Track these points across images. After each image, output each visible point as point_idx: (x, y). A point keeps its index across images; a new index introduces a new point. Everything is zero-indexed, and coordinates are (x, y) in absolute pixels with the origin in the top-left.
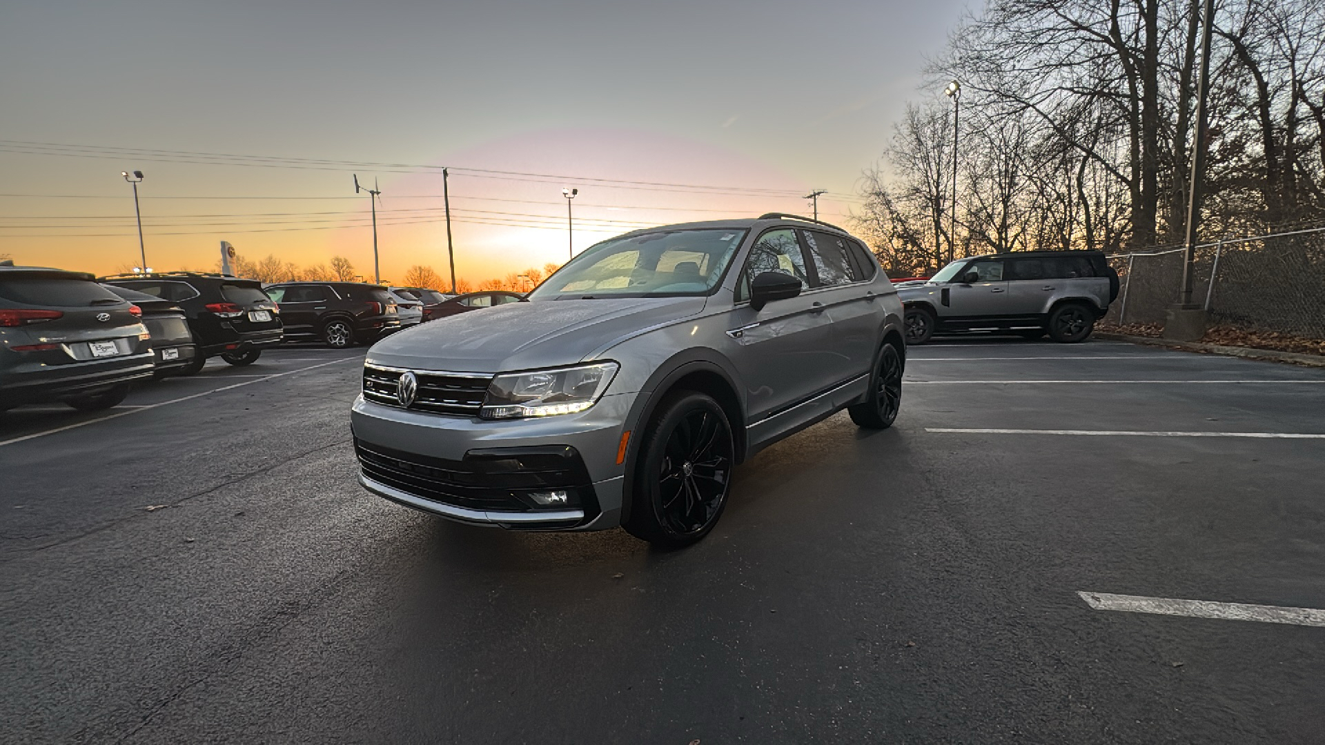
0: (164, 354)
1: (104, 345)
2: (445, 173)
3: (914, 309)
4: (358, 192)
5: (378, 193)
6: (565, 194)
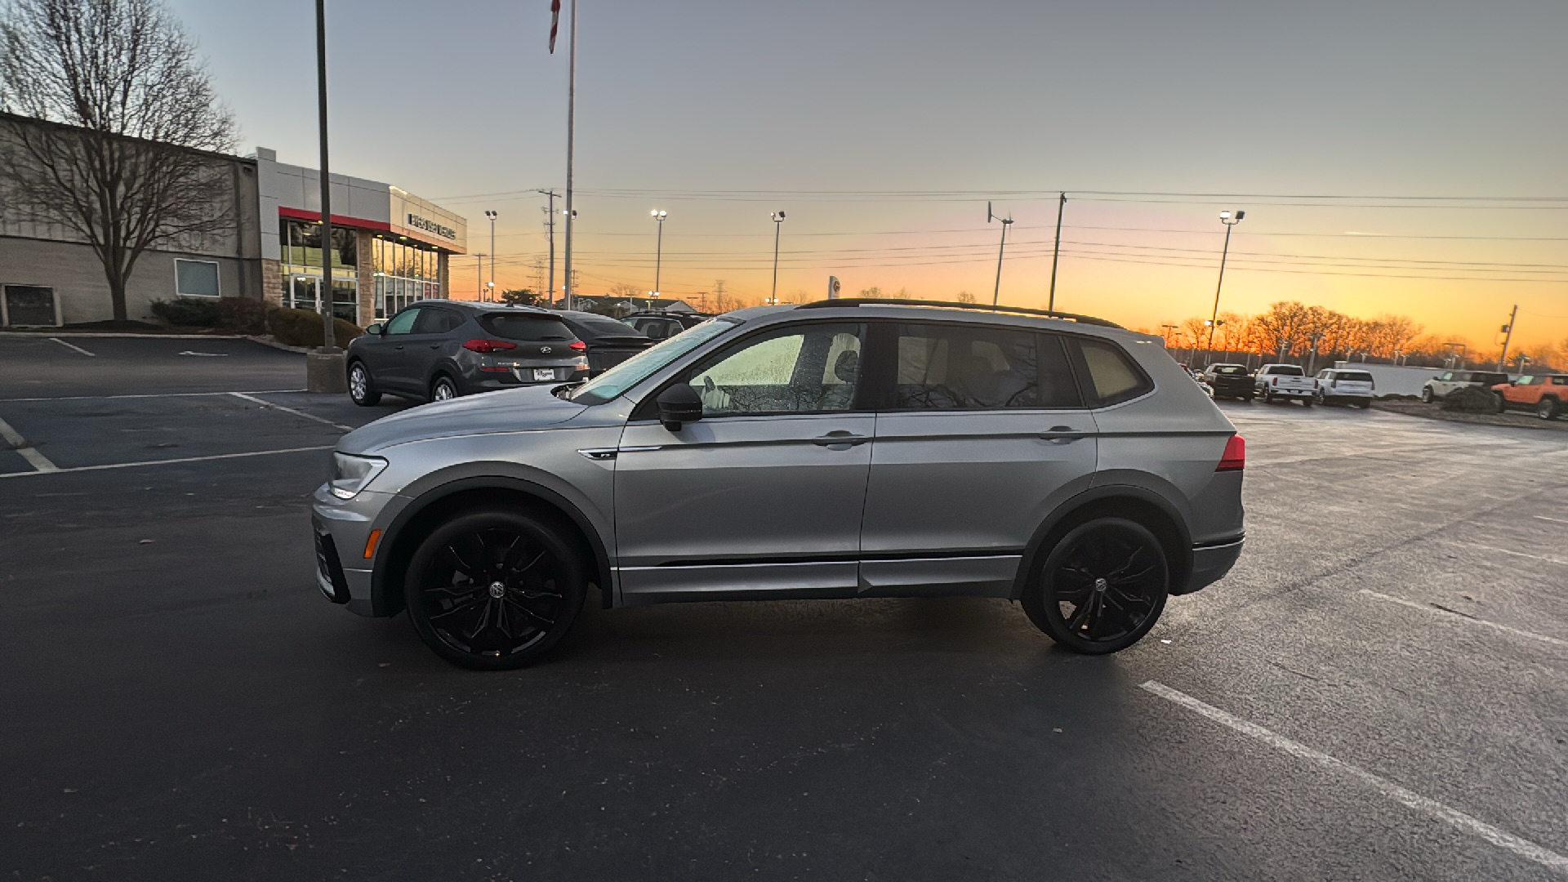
1: (544, 371)
2: (1063, 199)
4: (989, 221)
5: (1010, 222)
6: (1223, 219)
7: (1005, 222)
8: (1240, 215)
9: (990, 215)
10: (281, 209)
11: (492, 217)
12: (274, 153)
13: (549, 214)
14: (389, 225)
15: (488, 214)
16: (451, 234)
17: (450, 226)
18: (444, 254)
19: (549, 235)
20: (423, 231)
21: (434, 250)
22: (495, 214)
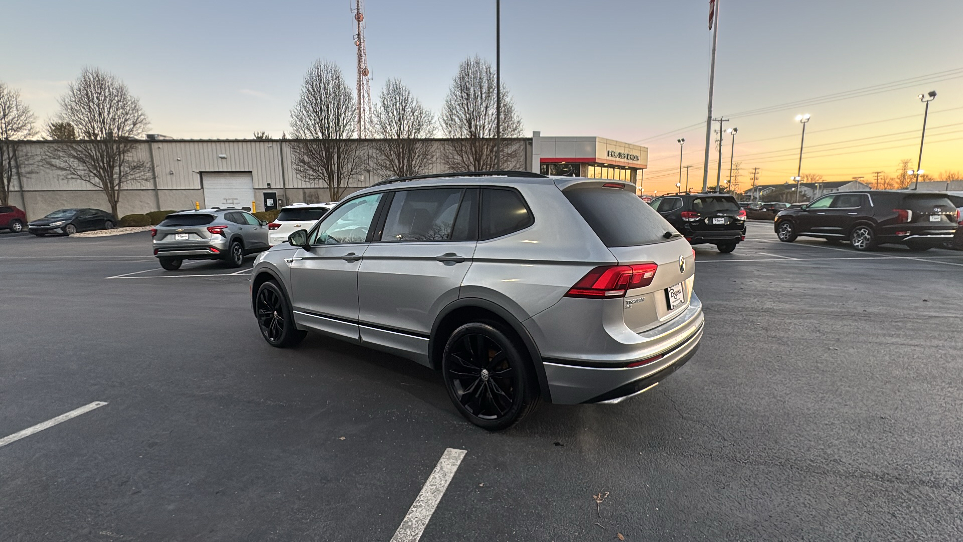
10: (541, 159)
11: (682, 142)
12: (539, 132)
13: (719, 134)
14: (595, 158)
15: (679, 141)
16: (635, 158)
17: (635, 153)
18: (634, 170)
19: (719, 148)
20: (618, 159)
21: (627, 169)
22: (683, 140)
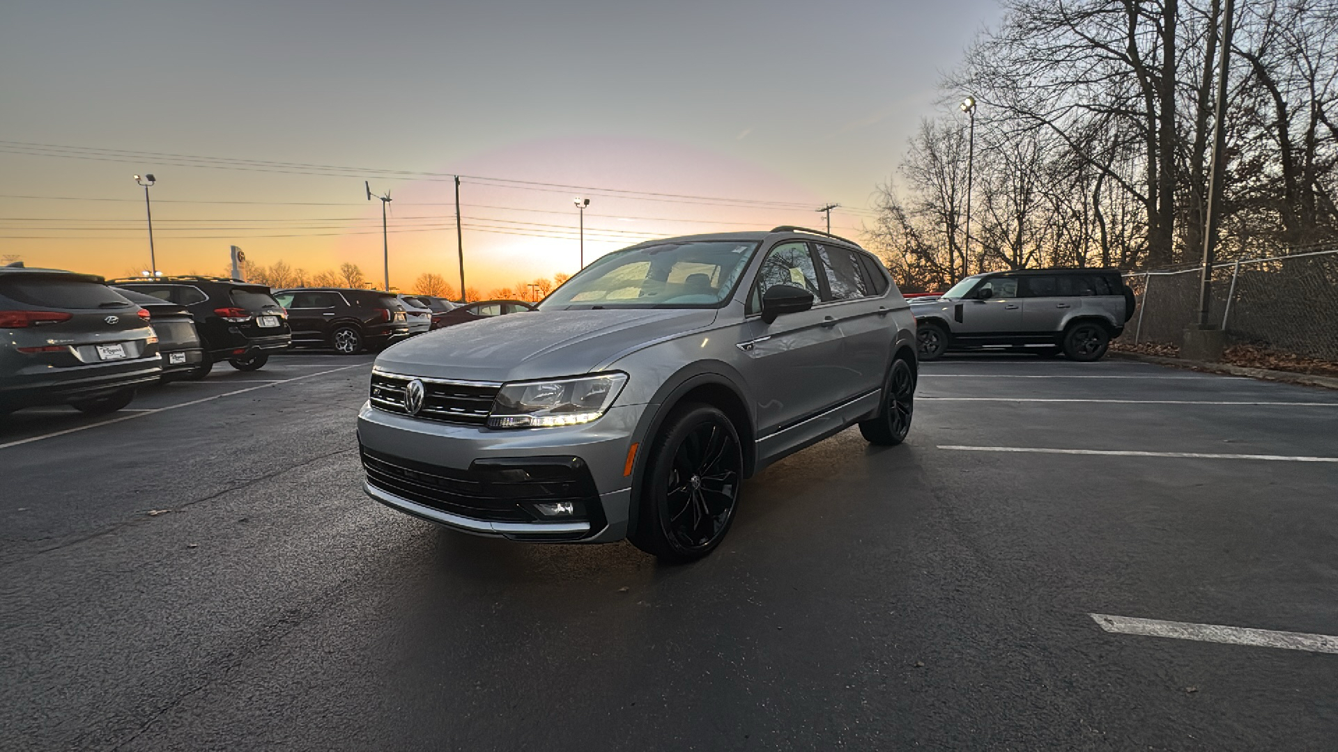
0: (171, 358)
1: (112, 348)
2: (457, 182)
3: (927, 325)
4: (369, 199)
5: (389, 200)
6: (577, 204)
7: (384, 200)
8: (587, 202)
9: (369, 194)
